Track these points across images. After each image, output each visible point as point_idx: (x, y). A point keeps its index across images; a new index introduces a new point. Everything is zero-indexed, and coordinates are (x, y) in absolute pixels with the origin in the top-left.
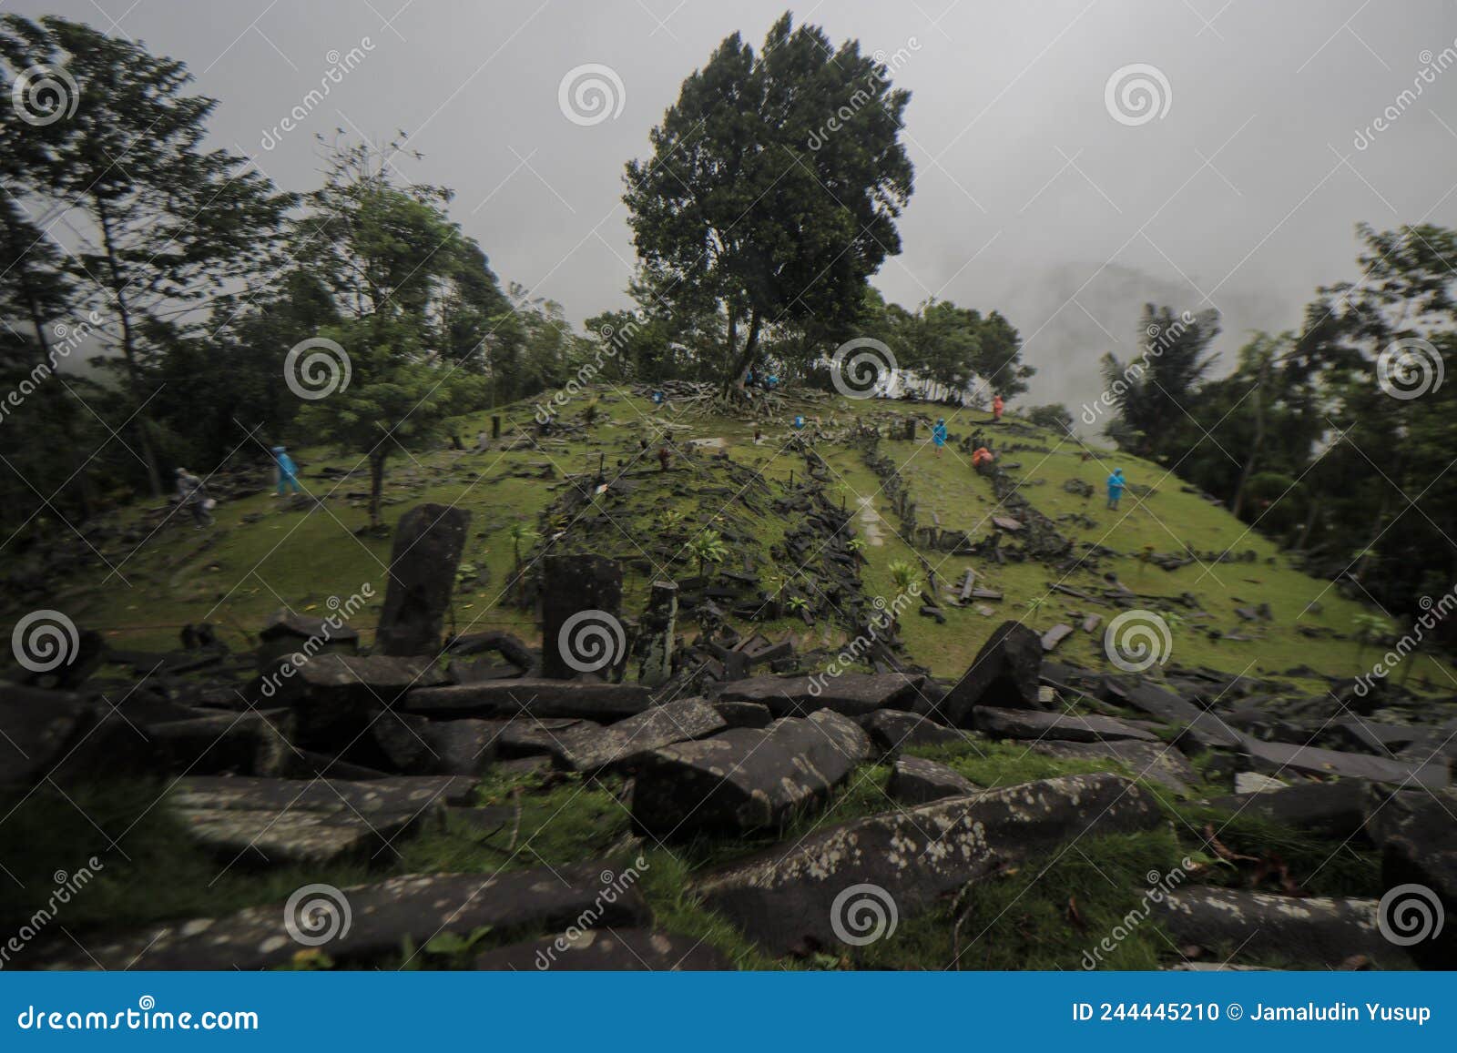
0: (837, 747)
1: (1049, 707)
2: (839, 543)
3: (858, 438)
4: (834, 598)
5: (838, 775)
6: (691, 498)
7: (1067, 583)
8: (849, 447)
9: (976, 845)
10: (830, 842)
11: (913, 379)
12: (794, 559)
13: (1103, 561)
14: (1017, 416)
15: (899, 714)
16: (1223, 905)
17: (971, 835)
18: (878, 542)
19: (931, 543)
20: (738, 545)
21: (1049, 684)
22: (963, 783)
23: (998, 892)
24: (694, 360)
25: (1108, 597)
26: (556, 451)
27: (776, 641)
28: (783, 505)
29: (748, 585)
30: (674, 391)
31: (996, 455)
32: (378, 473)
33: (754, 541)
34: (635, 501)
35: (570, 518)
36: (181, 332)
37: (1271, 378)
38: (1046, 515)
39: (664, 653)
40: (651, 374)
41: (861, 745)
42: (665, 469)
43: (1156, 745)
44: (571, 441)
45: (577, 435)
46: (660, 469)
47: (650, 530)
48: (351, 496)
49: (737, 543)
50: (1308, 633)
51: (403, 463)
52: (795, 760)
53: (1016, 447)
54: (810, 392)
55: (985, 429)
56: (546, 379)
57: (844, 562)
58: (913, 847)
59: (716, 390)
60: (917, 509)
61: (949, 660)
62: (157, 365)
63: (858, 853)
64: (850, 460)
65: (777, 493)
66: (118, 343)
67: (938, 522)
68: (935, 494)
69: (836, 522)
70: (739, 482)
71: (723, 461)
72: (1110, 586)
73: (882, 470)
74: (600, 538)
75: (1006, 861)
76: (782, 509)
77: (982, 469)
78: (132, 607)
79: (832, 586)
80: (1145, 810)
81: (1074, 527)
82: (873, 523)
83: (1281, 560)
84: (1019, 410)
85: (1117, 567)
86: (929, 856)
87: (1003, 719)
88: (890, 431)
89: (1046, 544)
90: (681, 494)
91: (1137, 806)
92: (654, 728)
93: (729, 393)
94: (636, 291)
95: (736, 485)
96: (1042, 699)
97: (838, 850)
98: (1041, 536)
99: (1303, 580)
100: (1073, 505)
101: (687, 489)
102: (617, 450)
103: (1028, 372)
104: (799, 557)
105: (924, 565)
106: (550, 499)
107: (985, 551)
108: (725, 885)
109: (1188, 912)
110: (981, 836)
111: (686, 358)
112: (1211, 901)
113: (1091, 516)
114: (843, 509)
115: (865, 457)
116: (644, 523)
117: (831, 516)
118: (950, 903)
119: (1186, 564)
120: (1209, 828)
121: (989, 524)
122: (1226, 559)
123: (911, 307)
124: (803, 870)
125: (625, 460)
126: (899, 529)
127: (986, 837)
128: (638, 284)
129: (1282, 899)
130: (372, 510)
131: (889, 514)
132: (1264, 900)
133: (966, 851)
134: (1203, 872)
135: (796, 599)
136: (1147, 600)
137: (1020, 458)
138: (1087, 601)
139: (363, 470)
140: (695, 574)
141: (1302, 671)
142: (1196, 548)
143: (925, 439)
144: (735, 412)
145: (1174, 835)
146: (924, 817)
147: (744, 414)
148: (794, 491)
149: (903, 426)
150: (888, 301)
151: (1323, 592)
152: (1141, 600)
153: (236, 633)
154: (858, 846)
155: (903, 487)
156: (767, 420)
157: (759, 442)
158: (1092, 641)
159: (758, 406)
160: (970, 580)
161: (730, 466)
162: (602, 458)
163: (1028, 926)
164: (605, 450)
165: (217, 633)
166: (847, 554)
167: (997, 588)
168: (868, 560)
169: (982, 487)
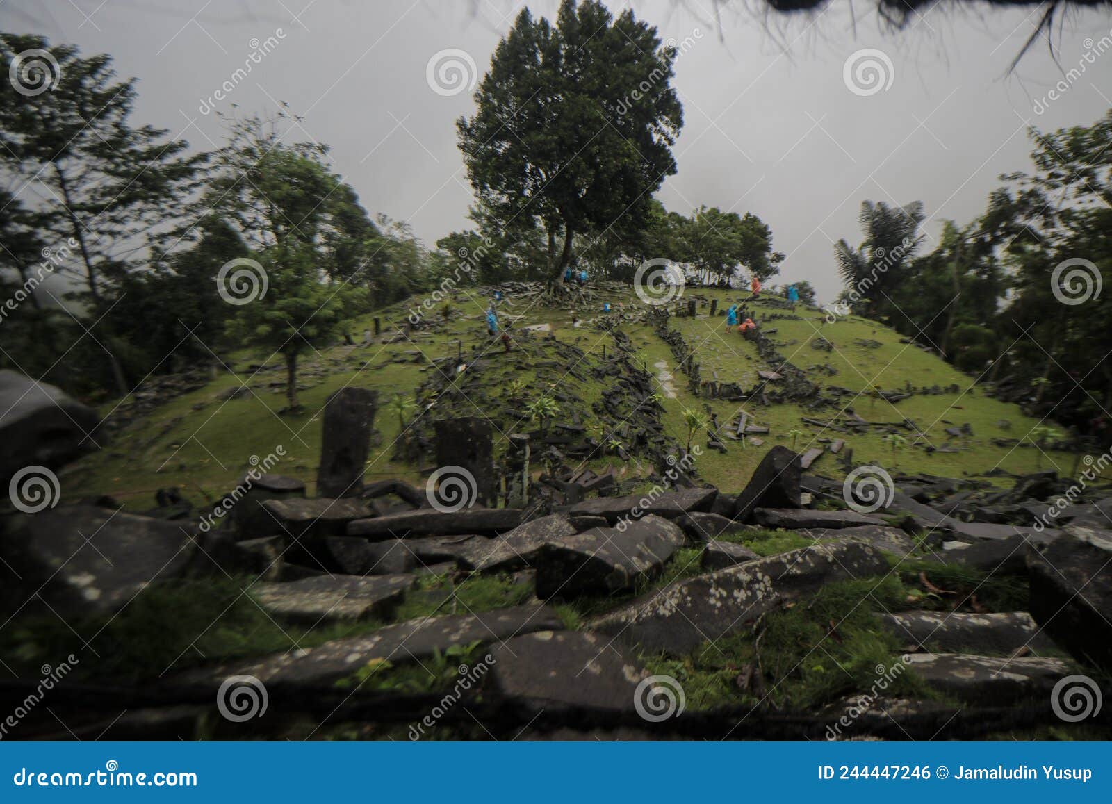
0: (663, 539)
1: (808, 507)
2: (643, 398)
3: (653, 317)
4: (642, 440)
5: (666, 556)
6: (529, 370)
7: (816, 417)
8: (646, 325)
9: (766, 591)
10: (670, 593)
11: (691, 269)
12: (610, 412)
13: (843, 399)
14: (771, 293)
15: (703, 515)
16: (932, 620)
17: (762, 584)
18: (672, 395)
19: (712, 393)
20: (567, 404)
21: (808, 491)
22: (753, 555)
23: (783, 619)
24: (524, 265)
25: (848, 426)
26: (424, 341)
27: (601, 474)
28: (599, 372)
29: (577, 433)
30: (510, 290)
31: (759, 323)
32: (292, 367)
33: (580, 401)
34: (487, 376)
35: (440, 391)
36: (130, 267)
37: (965, 251)
38: (798, 367)
39: (522, 486)
40: (492, 278)
41: (679, 537)
42: (508, 350)
43: (887, 528)
44: (435, 333)
45: (439, 328)
46: (504, 350)
47: (501, 397)
48: (273, 385)
49: (567, 402)
50: (1001, 444)
51: (309, 358)
52: (638, 546)
53: (773, 317)
54: (613, 284)
55: (748, 305)
56: (412, 286)
57: (648, 412)
58: (725, 594)
59: (542, 287)
60: (701, 369)
61: (731, 481)
62: (114, 296)
63: (689, 599)
64: (647, 334)
65: (594, 363)
66: (83, 279)
67: (717, 377)
68: (714, 356)
69: (641, 383)
70: (565, 356)
71: (552, 341)
72: (849, 418)
73: (673, 342)
74: (464, 406)
75: (786, 600)
76: (599, 375)
77: (748, 335)
78: (116, 479)
79: (640, 430)
80: (878, 563)
81: (820, 374)
82: (667, 381)
83: (978, 391)
84: (773, 288)
85: (853, 402)
86: (735, 599)
87: (775, 516)
88: (676, 311)
89: (800, 388)
90: (522, 369)
91: (872, 561)
92: (526, 537)
93: (552, 289)
94: (475, 216)
95: (562, 359)
96: (803, 503)
97: (676, 597)
98: (796, 383)
99: (995, 404)
100: (819, 358)
101: (526, 364)
102: (471, 338)
103: (779, 258)
104: (614, 410)
105: (709, 410)
106: (423, 378)
107: (755, 397)
108: (606, 622)
109: (909, 625)
110: (769, 585)
111: (517, 264)
112: (924, 618)
113: (832, 366)
114: (645, 372)
115: (659, 331)
116: (496, 392)
117: (635, 377)
118: (752, 627)
119: (906, 398)
120: (922, 574)
121: (756, 376)
122: (935, 391)
123: (687, 214)
124: (655, 610)
125: (477, 345)
126: (688, 384)
127: (772, 585)
128: (476, 210)
129: (971, 615)
130: (290, 395)
131: (680, 374)
132: (960, 616)
133: (760, 595)
134: (919, 602)
135: (614, 441)
136: (878, 426)
137: (776, 324)
138: (832, 430)
139: (279, 365)
140: (537, 428)
141: (997, 473)
142: (913, 385)
143: (702, 314)
144: (558, 302)
145: (898, 579)
146: (730, 574)
147: (565, 305)
148: (607, 360)
149: (686, 306)
150: (669, 210)
151: (1011, 412)
152: (873, 426)
153: (196, 493)
154: (689, 594)
155: (689, 353)
156: (583, 307)
157: (577, 325)
158: (838, 460)
159: (575, 298)
160: (744, 420)
161: (557, 344)
162: (460, 344)
163: (803, 639)
164: (462, 339)
165: (183, 494)
166: (650, 405)
167: (764, 425)
168: (666, 409)
169: (749, 348)
